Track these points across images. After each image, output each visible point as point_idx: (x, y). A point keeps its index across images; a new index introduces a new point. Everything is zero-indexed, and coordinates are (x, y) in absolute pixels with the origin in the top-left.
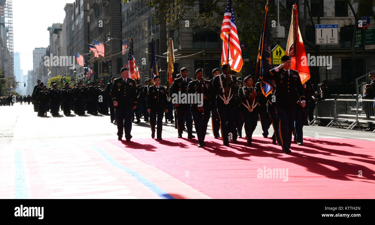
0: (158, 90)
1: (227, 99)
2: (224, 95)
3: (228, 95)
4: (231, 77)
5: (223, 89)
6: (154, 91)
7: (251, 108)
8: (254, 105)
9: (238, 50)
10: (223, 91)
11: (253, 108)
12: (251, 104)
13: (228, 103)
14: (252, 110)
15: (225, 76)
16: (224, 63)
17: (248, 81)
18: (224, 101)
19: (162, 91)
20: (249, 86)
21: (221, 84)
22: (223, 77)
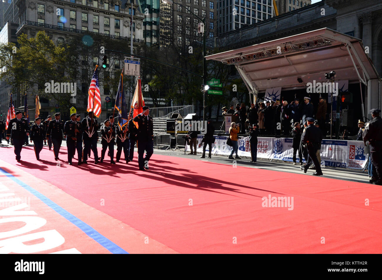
0: (39, 127)
1: (91, 134)
2: (89, 131)
3: (92, 131)
4: (94, 120)
5: (89, 127)
6: (36, 128)
7: (109, 140)
8: (111, 138)
9: (99, 104)
10: (89, 128)
11: (110, 140)
12: (109, 138)
13: (91, 136)
14: (109, 141)
15: (90, 119)
16: (90, 110)
17: (107, 123)
18: (88, 135)
19: (42, 128)
20: (108, 126)
21: (88, 124)
22: (89, 119)
